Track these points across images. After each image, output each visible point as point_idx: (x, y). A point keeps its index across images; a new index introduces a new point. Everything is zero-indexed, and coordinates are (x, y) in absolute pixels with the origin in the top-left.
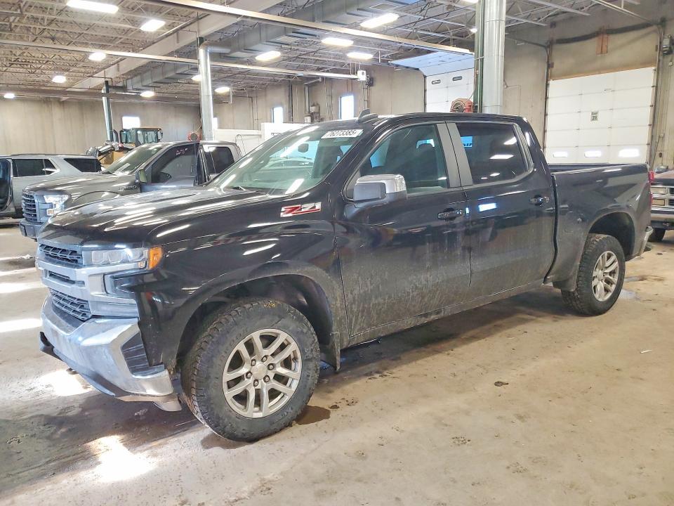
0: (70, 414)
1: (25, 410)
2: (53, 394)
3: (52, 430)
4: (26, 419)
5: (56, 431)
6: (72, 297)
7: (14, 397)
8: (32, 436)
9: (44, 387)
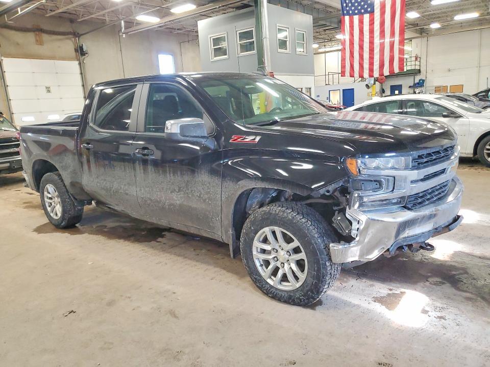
0: (439, 280)
1: (463, 300)
2: (431, 302)
3: (460, 276)
4: (469, 292)
5: (459, 274)
6: (434, 187)
7: (461, 319)
8: (475, 279)
9: (430, 313)
